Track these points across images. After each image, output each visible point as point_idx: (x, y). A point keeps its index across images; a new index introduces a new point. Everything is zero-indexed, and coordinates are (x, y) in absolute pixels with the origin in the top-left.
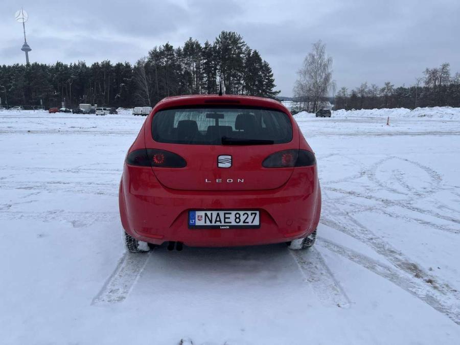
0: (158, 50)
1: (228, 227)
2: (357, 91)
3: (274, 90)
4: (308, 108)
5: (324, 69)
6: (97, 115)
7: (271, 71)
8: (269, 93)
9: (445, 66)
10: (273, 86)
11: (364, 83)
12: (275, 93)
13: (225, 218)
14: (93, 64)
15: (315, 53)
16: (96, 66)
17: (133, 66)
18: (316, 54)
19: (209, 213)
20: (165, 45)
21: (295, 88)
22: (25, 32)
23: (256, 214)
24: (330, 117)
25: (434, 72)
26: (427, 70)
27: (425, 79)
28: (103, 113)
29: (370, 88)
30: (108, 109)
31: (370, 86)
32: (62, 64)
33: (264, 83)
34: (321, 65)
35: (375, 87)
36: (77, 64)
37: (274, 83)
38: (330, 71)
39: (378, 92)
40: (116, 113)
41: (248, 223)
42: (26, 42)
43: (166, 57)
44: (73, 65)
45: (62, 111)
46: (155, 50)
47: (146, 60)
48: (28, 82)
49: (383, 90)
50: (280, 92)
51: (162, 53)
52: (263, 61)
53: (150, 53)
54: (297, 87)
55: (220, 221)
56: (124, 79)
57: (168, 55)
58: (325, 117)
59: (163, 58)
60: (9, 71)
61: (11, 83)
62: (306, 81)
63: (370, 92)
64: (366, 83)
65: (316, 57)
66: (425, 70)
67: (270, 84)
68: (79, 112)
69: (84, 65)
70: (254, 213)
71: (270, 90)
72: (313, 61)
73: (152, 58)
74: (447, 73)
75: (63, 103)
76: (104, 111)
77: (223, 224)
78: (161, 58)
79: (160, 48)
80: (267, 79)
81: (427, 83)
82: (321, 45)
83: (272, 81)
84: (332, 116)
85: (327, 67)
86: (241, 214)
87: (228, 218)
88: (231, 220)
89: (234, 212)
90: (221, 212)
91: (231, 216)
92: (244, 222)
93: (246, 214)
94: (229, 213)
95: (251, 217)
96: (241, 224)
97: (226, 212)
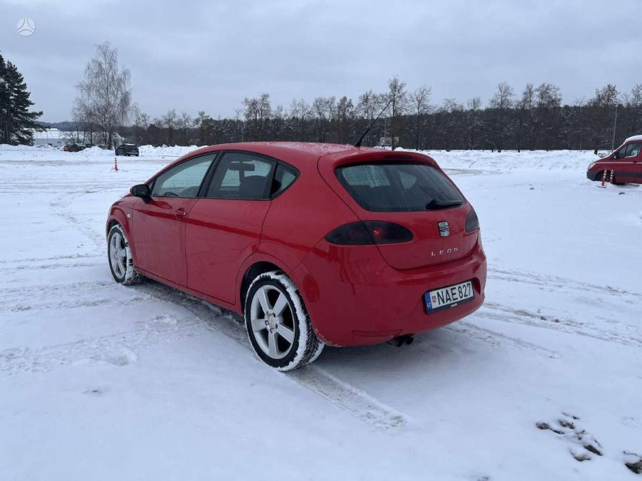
1: (456, 305)
2: (163, 120)
3: (30, 109)
4: (91, 141)
5: (119, 85)
7: (22, 79)
8: (22, 114)
9: (265, 97)
10: (29, 103)
11: (172, 110)
12: (33, 115)
13: (453, 294)
15: (101, 59)
18: (103, 61)
19: (440, 291)
21: (75, 111)
24: (137, 155)
25: (254, 103)
26: (246, 101)
27: (245, 112)
29: (180, 117)
31: (179, 116)
33: (11, 98)
34: (113, 78)
35: (186, 117)
37: (29, 99)
38: (128, 89)
39: (191, 124)
41: (467, 296)
49: (197, 121)
50: (41, 113)
52: (6, 63)
54: (78, 109)
55: (450, 299)
58: (129, 155)
62: (92, 100)
63: (180, 123)
64: (174, 110)
65: (104, 66)
66: (243, 100)
67: (23, 99)
70: (468, 284)
71: (23, 109)
72: (101, 71)
74: (267, 105)
77: (453, 302)
80: (16, 92)
81: (248, 116)
82: (111, 48)
83: (27, 95)
84: (140, 154)
85: (124, 83)
86: (462, 287)
87: (455, 294)
88: (457, 296)
89: (457, 287)
90: (449, 289)
91: (456, 291)
92: (465, 296)
93: (464, 286)
94: (455, 288)
95: (468, 289)
96: (464, 298)
97: (452, 287)
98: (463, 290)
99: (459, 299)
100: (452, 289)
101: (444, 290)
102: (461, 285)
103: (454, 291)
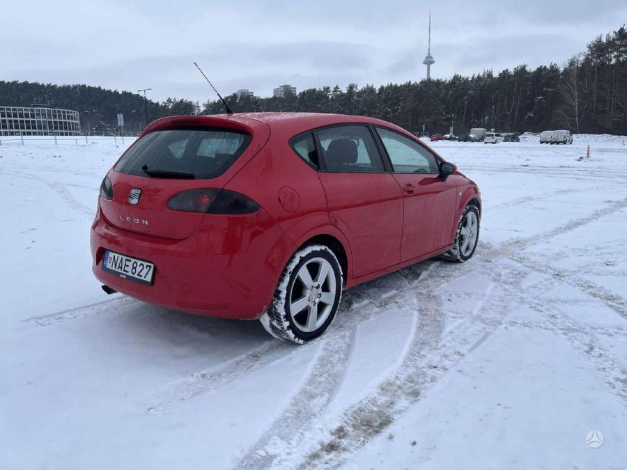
0: (604, 40)
1: (125, 277)
6: (486, 143)
13: (125, 265)
14: (501, 72)
16: (505, 75)
17: (562, 70)
19: (117, 255)
20: (617, 31)
22: (429, 40)
23: (150, 267)
28: (494, 140)
30: (502, 134)
32: (461, 77)
36: (481, 75)
40: (518, 140)
41: (141, 276)
42: (429, 54)
43: (616, 50)
44: (476, 76)
45: (446, 139)
46: (599, 41)
47: (582, 58)
48: (417, 103)
51: (611, 44)
53: (589, 47)
55: (121, 268)
56: (545, 89)
57: (620, 46)
59: (612, 52)
60: (399, 91)
61: (399, 105)
68: (467, 139)
69: (490, 75)
70: (149, 266)
73: (592, 54)
75: (451, 129)
76: (496, 138)
77: (122, 272)
78: (608, 52)
79: (608, 36)
86: (138, 264)
87: (128, 266)
88: (129, 269)
89: (133, 260)
90: (125, 258)
91: (130, 264)
92: (138, 275)
93: (142, 264)
94: (130, 261)
95: (146, 270)
96: (136, 276)
97: (128, 258)
98: (139, 269)
99: (130, 274)
100: (127, 260)
101: (120, 257)
102: (139, 262)
103: (128, 263)
